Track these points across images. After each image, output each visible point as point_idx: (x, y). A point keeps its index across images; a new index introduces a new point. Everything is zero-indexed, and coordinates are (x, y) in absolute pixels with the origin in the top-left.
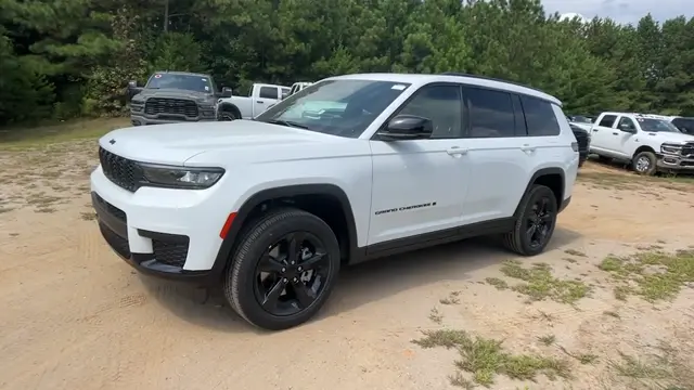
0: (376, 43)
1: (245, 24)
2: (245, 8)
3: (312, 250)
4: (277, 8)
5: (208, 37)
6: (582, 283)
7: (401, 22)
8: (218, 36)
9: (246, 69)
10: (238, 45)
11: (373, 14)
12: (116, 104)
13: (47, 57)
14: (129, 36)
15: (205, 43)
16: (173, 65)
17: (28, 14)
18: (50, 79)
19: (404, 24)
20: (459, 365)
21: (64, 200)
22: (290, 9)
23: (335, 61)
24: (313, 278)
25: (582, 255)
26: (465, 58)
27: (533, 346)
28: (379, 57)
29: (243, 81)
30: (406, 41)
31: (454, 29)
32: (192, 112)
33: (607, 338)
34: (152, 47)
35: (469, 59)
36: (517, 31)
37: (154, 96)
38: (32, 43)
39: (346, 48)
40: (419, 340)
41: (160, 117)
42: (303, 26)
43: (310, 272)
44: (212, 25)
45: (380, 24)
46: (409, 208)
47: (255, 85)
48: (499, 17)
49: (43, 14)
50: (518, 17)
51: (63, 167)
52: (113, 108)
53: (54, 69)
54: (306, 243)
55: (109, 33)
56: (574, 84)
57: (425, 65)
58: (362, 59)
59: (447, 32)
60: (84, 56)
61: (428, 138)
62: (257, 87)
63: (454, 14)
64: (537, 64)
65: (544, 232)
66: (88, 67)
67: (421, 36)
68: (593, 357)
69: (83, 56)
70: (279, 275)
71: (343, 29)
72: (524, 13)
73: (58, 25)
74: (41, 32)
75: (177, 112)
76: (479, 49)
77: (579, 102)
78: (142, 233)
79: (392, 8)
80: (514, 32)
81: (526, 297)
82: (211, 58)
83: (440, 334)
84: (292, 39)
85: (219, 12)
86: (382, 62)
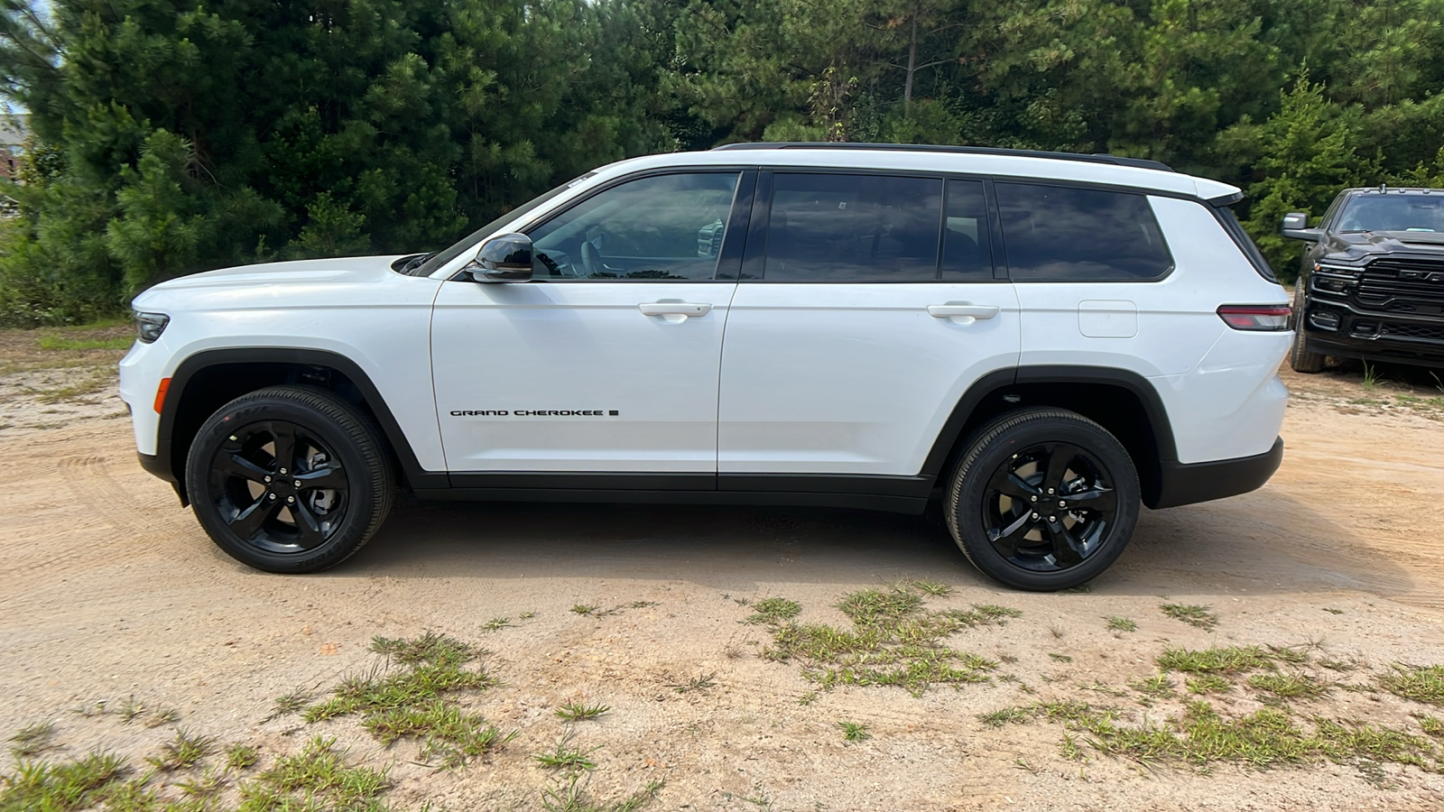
1: (1062, 67)
4: (1144, 18)
5: (988, 102)
8: (1005, 96)
10: (1045, 110)
14: (838, 116)
22: (1172, 14)
23: (1279, 122)
25: (1203, 623)
42: (1204, 49)
44: (993, 76)
84: (1169, 82)
85: (1007, 46)
86: (1429, 112)
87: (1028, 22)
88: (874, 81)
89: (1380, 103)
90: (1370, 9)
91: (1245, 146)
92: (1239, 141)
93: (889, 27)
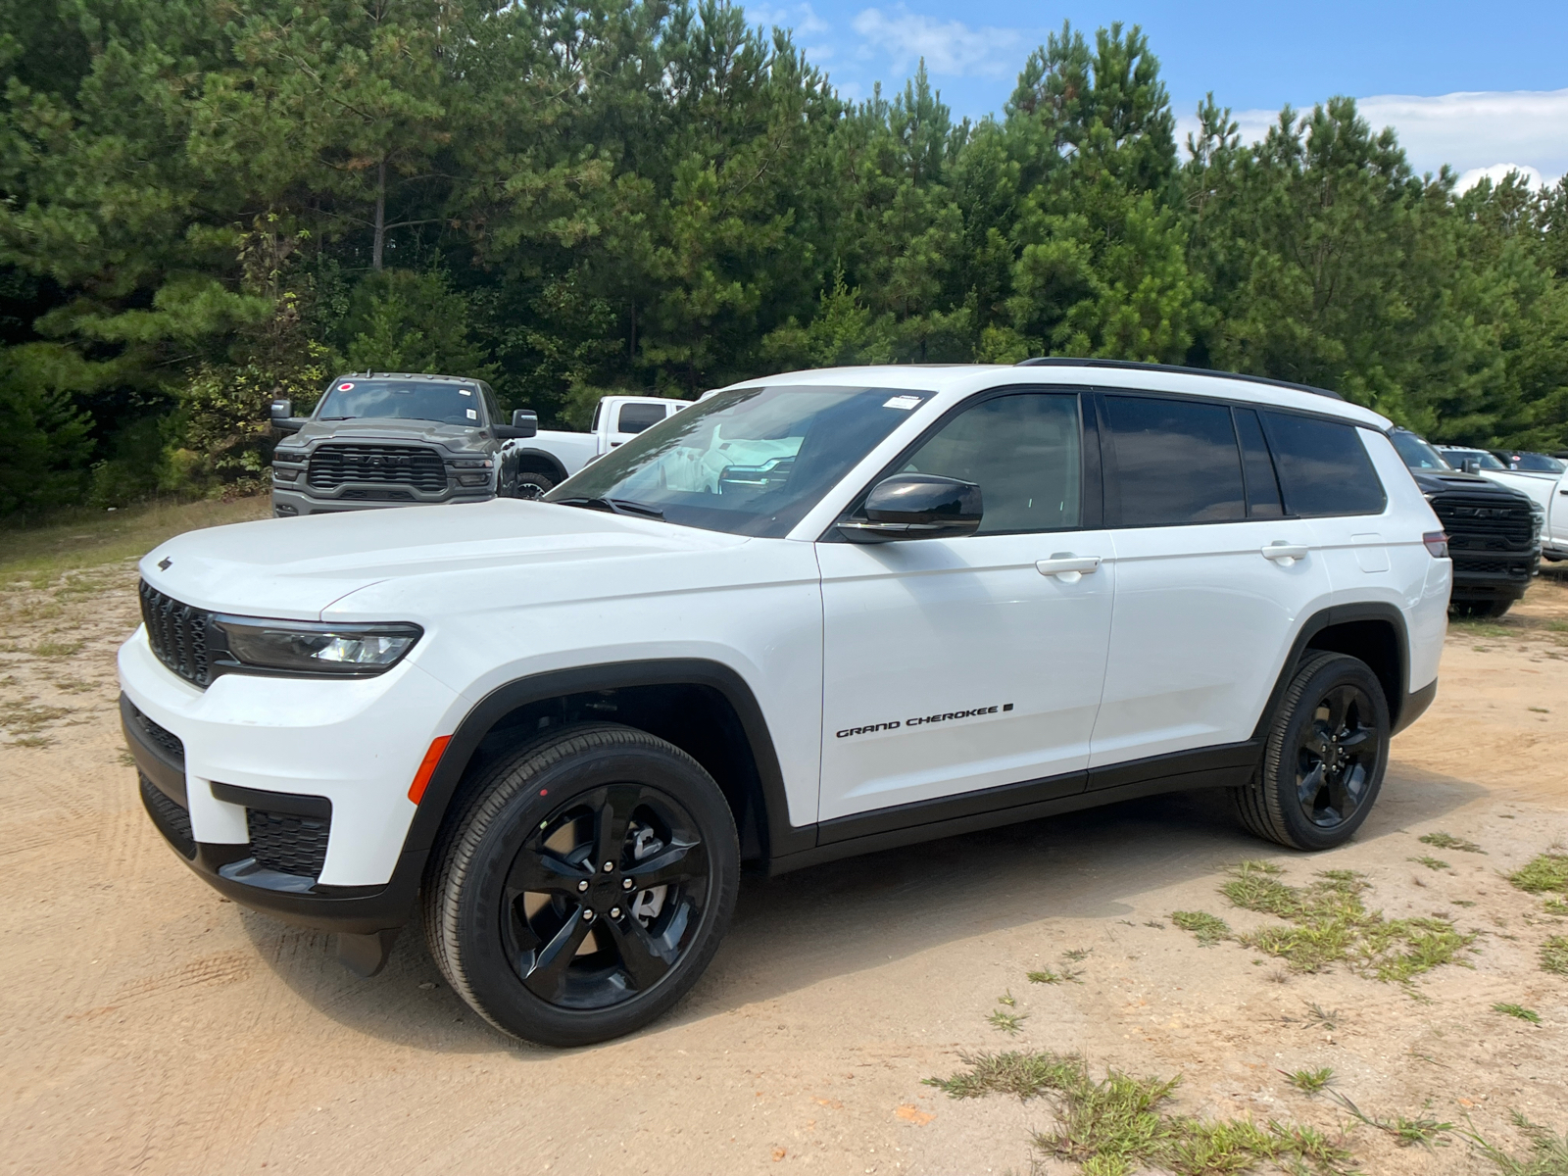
0: (937, 273)
1: (584, 242)
2: (584, 197)
3: (663, 835)
4: (669, 195)
5: (489, 279)
6: (1449, 927)
7: (1003, 213)
8: (512, 274)
9: (588, 359)
10: (565, 296)
11: (927, 197)
12: (248, 462)
13: (78, 348)
14: (283, 284)
15: (479, 295)
16: (396, 357)
17: (34, 241)
18: (81, 400)
19: (1014, 218)
20: (1044, 1143)
21: (82, 716)
22: (702, 194)
23: (824, 327)
24: (668, 910)
25: (1469, 848)
26: (1184, 305)
27: (1266, 1098)
28: (945, 311)
29: (578, 390)
30: (1019, 266)
31: (1151, 225)
32: (429, 477)
33: (1487, 1077)
34: (342, 309)
35: (1198, 305)
36: (1332, 223)
37: (332, 438)
38: (42, 313)
39: (856, 292)
40: (946, 1077)
41: (347, 495)
42: (739, 238)
43: (659, 894)
44: (497, 247)
45: (946, 225)
46: (934, 719)
47: (606, 401)
48: (1280, 187)
49: (70, 237)
50: (1334, 184)
51: (91, 630)
52: (239, 471)
53: (92, 375)
54: (645, 815)
55: (232, 278)
56: (1513, 363)
57: (1075, 326)
58: (900, 319)
59: (1136, 237)
60: (170, 339)
61: (973, 532)
62: (612, 406)
63: (1153, 185)
64: (1401, 310)
65: (1354, 785)
66: (177, 368)
67: (1062, 248)
68: (1432, 1128)
69: (167, 341)
70: (572, 902)
71: (849, 241)
72: (1350, 174)
73: (107, 265)
74: (65, 283)
75: (389, 479)
76: (1227, 278)
77: (1528, 414)
78: (224, 792)
79: (978, 179)
80: (1322, 226)
81: (1278, 965)
82: (495, 332)
83: (1009, 1060)
84: (708, 273)
85: (516, 210)
86: (955, 326)
87: (540, 184)
88: (335, 238)
89: (912, 313)
90: (890, 212)
91: (790, 351)
92: (783, 346)
93: (350, 167)
